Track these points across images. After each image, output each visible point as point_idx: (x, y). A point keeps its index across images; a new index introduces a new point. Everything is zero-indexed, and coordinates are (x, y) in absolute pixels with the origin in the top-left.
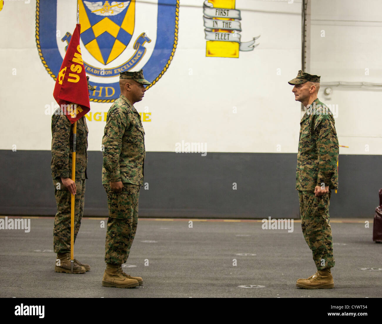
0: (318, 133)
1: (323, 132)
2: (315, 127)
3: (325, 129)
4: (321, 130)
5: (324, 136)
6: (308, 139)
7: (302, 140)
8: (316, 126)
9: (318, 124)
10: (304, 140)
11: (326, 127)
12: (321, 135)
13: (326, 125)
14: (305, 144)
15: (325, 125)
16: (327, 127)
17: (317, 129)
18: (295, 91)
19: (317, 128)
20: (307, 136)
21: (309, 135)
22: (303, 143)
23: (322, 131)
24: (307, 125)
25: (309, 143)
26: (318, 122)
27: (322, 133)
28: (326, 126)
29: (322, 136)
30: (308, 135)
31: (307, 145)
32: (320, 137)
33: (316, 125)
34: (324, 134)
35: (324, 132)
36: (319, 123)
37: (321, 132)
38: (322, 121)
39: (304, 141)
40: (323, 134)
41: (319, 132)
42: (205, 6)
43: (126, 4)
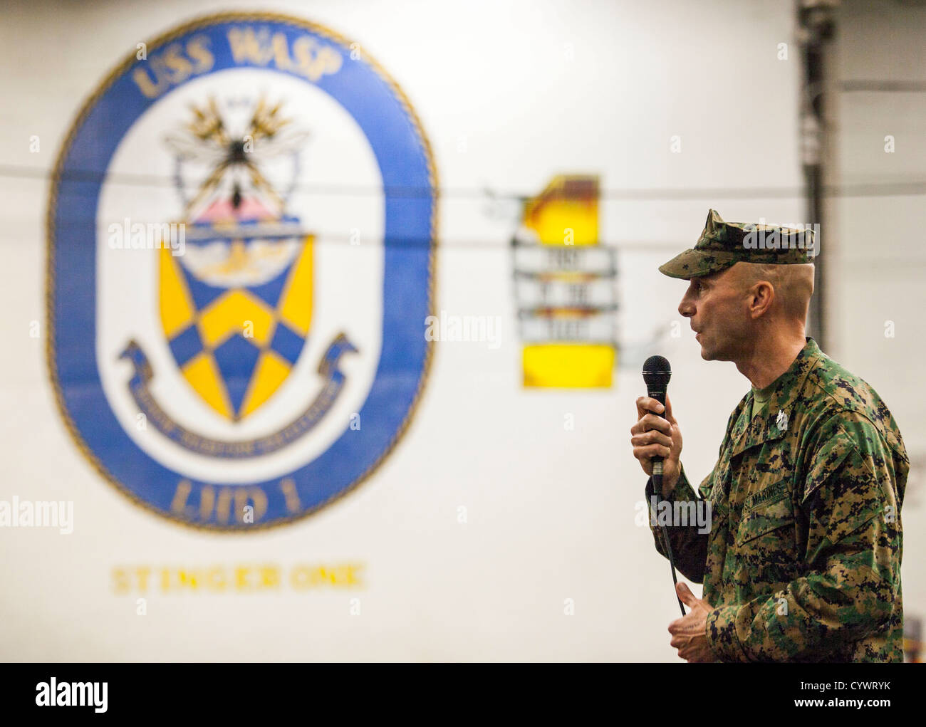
0: (824, 511)
1: (847, 509)
2: (813, 485)
3: (859, 498)
4: (840, 500)
5: (850, 530)
6: (787, 540)
7: (753, 543)
8: (819, 478)
9: (825, 471)
10: (761, 545)
11: (864, 488)
12: (834, 526)
13: (866, 478)
14: (768, 563)
15: (860, 480)
16: (867, 491)
17: (822, 496)
18: (688, 309)
19: (823, 489)
20: (780, 528)
21: (792, 526)
22: (756, 557)
23: (840, 504)
24: (774, 471)
25: (788, 559)
26: (828, 463)
27: (840, 513)
28: (862, 484)
29: (838, 531)
30: (788, 522)
31: (781, 570)
32: (829, 532)
33: (815, 473)
34: (852, 519)
35: (852, 514)
36: (833, 467)
37: (837, 509)
38: (848, 459)
39: (763, 550)
40: (846, 520)
41: (830, 512)
42: (515, 243)
43: (290, 248)
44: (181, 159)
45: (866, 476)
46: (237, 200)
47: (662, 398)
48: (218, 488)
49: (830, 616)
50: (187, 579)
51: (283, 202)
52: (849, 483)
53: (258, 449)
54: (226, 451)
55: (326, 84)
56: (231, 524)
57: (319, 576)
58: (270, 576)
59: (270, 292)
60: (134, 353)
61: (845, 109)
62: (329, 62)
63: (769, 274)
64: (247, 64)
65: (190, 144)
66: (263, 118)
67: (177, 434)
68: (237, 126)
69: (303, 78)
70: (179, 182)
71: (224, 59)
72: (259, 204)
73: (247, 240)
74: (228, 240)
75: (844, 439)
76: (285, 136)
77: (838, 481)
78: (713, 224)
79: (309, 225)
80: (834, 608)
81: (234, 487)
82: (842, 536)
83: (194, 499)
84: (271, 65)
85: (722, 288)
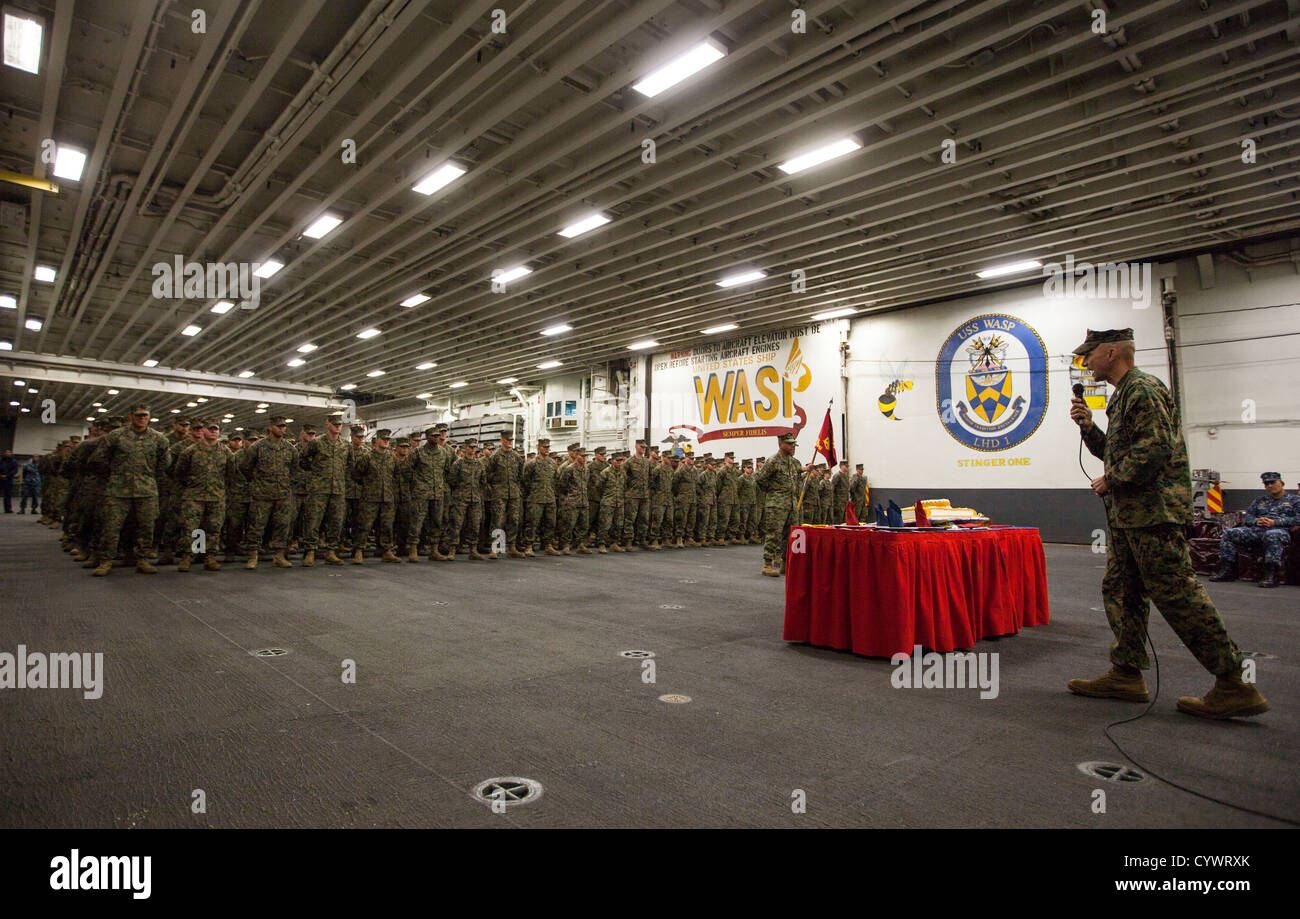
42: (1071, 369)
43: (1004, 375)
44: (971, 354)
45: (1149, 405)
46: (988, 364)
47: (1081, 397)
48: (986, 438)
49: (1143, 459)
50: (979, 463)
51: (1001, 364)
52: (1141, 409)
53: (997, 429)
54: (988, 430)
55: (1011, 332)
56: (990, 449)
57: (1016, 462)
58: (1002, 462)
59: (998, 387)
60: (961, 405)
61: (1181, 323)
62: (1012, 325)
63: (1113, 346)
64: (989, 328)
65: (974, 350)
66: (994, 341)
67: (974, 426)
68: (987, 344)
69: (1006, 331)
70: (972, 361)
71: (982, 328)
72: (994, 365)
73: (991, 374)
74: (986, 375)
75: (1137, 393)
76: (1000, 347)
77: (1136, 408)
78: (1090, 332)
79: (1009, 369)
80: (1142, 455)
81: (990, 438)
82: (1140, 428)
83: (979, 442)
84: (996, 328)
85: (1096, 353)
